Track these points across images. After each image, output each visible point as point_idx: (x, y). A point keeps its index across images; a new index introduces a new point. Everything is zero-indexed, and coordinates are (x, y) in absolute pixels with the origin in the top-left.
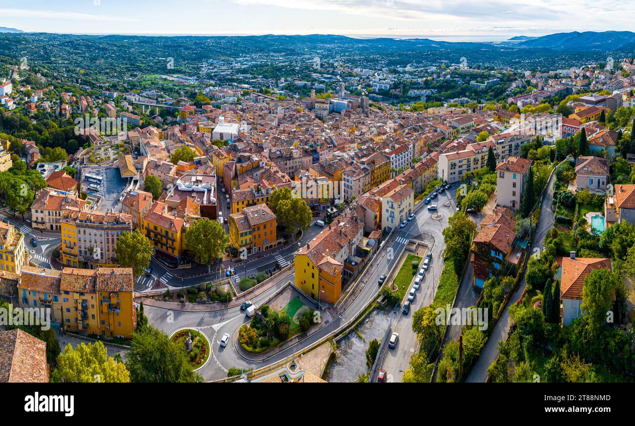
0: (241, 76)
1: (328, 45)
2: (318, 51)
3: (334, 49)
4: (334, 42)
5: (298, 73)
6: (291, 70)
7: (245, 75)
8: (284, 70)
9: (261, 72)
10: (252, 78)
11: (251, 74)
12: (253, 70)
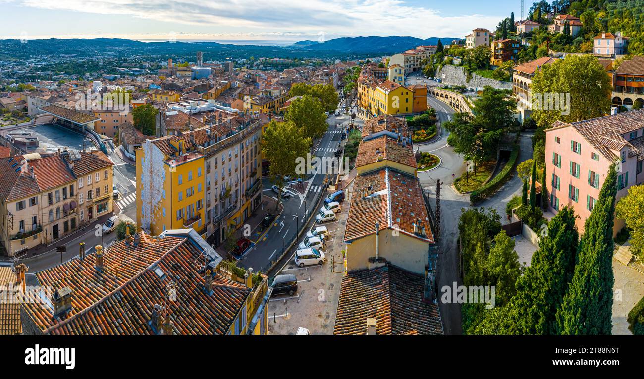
0: (42, 74)
1: (117, 48)
2: (109, 53)
3: (125, 50)
4: (122, 45)
5: (102, 68)
6: (94, 66)
7: (45, 73)
8: (86, 66)
9: (63, 68)
10: (54, 75)
11: (52, 71)
12: (53, 67)
